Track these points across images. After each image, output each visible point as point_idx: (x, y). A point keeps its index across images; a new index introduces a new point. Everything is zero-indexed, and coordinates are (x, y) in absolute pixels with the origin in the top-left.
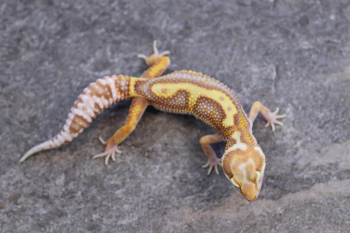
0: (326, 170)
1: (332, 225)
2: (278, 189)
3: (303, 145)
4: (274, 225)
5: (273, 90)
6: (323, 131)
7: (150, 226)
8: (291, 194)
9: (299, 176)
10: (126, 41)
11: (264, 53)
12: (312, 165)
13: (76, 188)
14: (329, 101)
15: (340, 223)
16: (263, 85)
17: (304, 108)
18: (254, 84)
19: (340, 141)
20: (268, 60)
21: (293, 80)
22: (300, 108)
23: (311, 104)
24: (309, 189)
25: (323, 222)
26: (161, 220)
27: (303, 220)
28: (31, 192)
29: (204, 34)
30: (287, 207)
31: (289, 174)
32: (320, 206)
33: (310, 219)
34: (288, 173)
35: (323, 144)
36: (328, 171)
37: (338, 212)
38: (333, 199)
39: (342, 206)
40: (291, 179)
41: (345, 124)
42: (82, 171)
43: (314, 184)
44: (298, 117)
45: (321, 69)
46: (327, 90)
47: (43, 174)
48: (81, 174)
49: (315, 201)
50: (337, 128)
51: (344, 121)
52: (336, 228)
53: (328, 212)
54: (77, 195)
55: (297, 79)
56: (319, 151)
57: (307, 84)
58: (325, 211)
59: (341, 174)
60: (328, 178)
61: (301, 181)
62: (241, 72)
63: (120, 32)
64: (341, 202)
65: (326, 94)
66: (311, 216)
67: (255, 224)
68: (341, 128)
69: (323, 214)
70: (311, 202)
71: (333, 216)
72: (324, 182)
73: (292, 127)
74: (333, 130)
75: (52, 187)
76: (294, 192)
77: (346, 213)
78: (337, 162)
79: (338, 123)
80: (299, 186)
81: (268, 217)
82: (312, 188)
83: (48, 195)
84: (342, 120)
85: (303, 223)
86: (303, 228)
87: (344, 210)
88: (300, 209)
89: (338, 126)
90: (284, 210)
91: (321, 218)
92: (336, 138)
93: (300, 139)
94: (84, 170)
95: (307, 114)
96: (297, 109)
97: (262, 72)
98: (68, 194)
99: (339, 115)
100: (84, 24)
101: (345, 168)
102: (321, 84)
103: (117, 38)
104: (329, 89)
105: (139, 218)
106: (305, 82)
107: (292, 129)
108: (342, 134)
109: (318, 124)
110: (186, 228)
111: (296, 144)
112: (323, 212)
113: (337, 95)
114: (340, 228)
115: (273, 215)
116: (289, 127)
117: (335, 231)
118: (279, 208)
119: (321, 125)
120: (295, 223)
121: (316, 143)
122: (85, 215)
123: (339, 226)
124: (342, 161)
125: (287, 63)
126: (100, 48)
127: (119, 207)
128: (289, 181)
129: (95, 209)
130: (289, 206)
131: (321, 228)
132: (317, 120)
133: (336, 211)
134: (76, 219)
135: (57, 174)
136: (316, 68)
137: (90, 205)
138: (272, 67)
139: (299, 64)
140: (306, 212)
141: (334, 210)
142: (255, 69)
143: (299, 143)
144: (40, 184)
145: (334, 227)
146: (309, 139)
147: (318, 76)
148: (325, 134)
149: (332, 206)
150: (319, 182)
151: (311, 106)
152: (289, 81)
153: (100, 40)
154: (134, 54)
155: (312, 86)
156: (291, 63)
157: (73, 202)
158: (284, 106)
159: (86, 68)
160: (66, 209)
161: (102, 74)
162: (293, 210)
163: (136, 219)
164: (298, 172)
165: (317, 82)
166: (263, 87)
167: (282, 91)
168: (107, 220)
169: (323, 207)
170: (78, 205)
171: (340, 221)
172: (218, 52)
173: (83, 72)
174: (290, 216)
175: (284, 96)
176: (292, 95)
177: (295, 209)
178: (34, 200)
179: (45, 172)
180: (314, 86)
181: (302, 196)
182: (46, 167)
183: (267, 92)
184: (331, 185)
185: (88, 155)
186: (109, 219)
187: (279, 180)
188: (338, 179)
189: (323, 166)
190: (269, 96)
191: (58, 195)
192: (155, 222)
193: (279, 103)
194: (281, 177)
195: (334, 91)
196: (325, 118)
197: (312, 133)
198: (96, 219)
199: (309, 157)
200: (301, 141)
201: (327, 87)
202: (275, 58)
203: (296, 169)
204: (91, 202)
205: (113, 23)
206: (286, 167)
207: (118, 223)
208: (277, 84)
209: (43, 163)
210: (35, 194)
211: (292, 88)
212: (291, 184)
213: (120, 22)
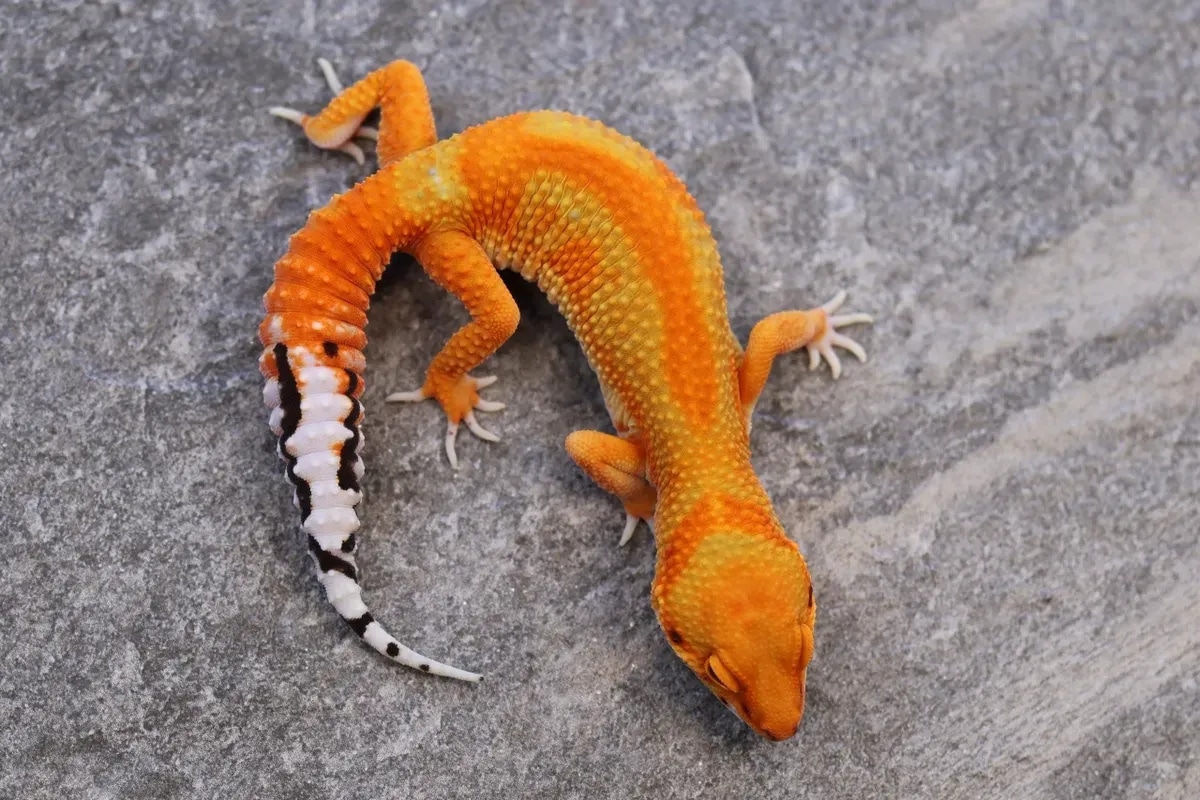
0: (1029, 358)
1: (1109, 540)
2: (887, 469)
3: (922, 299)
4: (918, 600)
5: (762, 140)
6: (973, 229)
7: (493, 734)
8: (937, 475)
9: (945, 408)
10: (196, 114)
11: (686, 20)
12: (977, 357)
13: (189, 679)
14: (960, 120)
15: (1135, 525)
16: (720, 131)
17: (886, 170)
18: (688, 136)
19: (1044, 245)
20: (707, 38)
21: (817, 83)
22: (872, 173)
23: (904, 148)
24: (992, 440)
25: (1076, 541)
26: (525, 700)
27: (1008, 551)
28: (35, 740)
29: (461, 11)
30: (939, 527)
31: (910, 411)
32: (1050, 486)
33: (1030, 544)
34: (905, 405)
35: (991, 275)
36: (1037, 359)
37: (1114, 489)
38: (1083, 451)
39: (1123, 467)
40: (923, 423)
41: (1040, 183)
42: (191, 614)
43: (1005, 416)
44: (874, 206)
45: (900, 20)
46: (942, 85)
47: (57, 666)
48: (192, 624)
49: (1028, 477)
50: (1017, 207)
51: (1034, 175)
52: (1126, 547)
53: (1081, 500)
54: (202, 704)
55: (831, 78)
56: (984, 304)
57: (866, 84)
58: (1070, 501)
59: (1084, 360)
60: (1043, 385)
61: (957, 422)
62: (633, 108)
63: (163, 86)
64: (1114, 455)
65: (941, 98)
66: (1030, 533)
67: (854, 618)
68: (1031, 200)
69: (1068, 511)
70: (1014, 482)
71: (1105, 510)
72: (1034, 404)
73: (865, 245)
74: (1005, 217)
75: (101, 700)
76: (947, 466)
77: (1143, 484)
78: (1056, 321)
79: (1014, 188)
80: (957, 442)
81: (889, 580)
82: (1002, 437)
83: (99, 732)
84: (1026, 172)
85: (1012, 563)
86: (1018, 580)
87: (1131, 476)
88: (985, 517)
89: (1017, 198)
90: (933, 537)
91: (1065, 528)
92: (1024, 239)
93: (907, 279)
94: (197, 606)
95: (903, 189)
96: (865, 179)
97: (701, 86)
98: (168, 708)
99: (1010, 162)
100: (25, 95)
101: (1090, 336)
102: (914, 73)
103: (158, 111)
104: (949, 82)
105: (445, 718)
106: (859, 78)
107: (869, 254)
108: (1041, 222)
109: (949, 212)
110: (620, 704)
111: (897, 299)
112: (1065, 505)
113: (980, 93)
114: (1139, 544)
115: (901, 568)
116: (855, 252)
117: (1125, 559)
118: (915, 537)
119: (960, 211)
120: (985, 570)
121: (965, 275)
122: (254, 766)
123: (1134, 537)
124: (1071, 313)
125: (776, 32)
126: (113, 161)
127: (362, 699)
128: (918, 432)
129: (280, 732)
130: (944, 518)
131: (1078, 562)
132: (943, 197)
133: (1108, 487)
134: (226, 787)
135: (103, 653)
136: (879, 22)
137: (258, 723)
138: (731, 58)
139: (818, 24)
140: (1007, 523)
141: (1101, 488)
142: (675, 83)
143: (908, 294)
144: (57, 702)
145: (1118, 546)
146: (938, 270)
147: (899, 47)
148: (983, 235)
149: (1090, 477)
150: (1020, 408)
151: (905, 155)
152: (803, 91)
153: (102, 133)
154: (236, 149)
155: (888, 86)
156: (791, 27)
157: (195, 732)
158: (817, 182)
159: (86, 246)
160: (178, 763)
161: (149, 250)
162: (962, 530)
163: (438, 723)
164: (937, 391)
165: (898, 67)
166: (725, 138)
167: (791, 131)
168: (335, 760)
169: (1058, 488)
170: (217, 738)
171: (1134, 520)
172: (530, 60)
173: (78, 264)
174: (959, 552)
175: (804, 147)
176: (831, 136)
177: (968, 525)
178: (53, 765)
179: (60, 657)
180: (895, 84)
181: (976, 472)
182: (56, 637)
183: (743, 152)
184: (1062, 405)
185: (191, 548)
186: (343, 753)
187: (882, 439)
188: (1077, 377)
189: (1014, 349)
190: (753, 161)
191: (135, 722)
192: (507, 715)
193: (796, 177)
194: (887, 430)
195: (966, 84)
196: (967, 182)
197: (938, 246)
198: (297, 765)
199: (957, 333)
200: (913, 283)
201: (941, 75)
202: (730, 23)
203: (928, 385)
204: (261, 714)
205: (129, 62)
206: (893, 390)
207: (379, 758)
208: (767, 112)
209: (42, 629)
210: (53, 742)
211: (822, 111)
212: (928, 443)
213: (149, 50)
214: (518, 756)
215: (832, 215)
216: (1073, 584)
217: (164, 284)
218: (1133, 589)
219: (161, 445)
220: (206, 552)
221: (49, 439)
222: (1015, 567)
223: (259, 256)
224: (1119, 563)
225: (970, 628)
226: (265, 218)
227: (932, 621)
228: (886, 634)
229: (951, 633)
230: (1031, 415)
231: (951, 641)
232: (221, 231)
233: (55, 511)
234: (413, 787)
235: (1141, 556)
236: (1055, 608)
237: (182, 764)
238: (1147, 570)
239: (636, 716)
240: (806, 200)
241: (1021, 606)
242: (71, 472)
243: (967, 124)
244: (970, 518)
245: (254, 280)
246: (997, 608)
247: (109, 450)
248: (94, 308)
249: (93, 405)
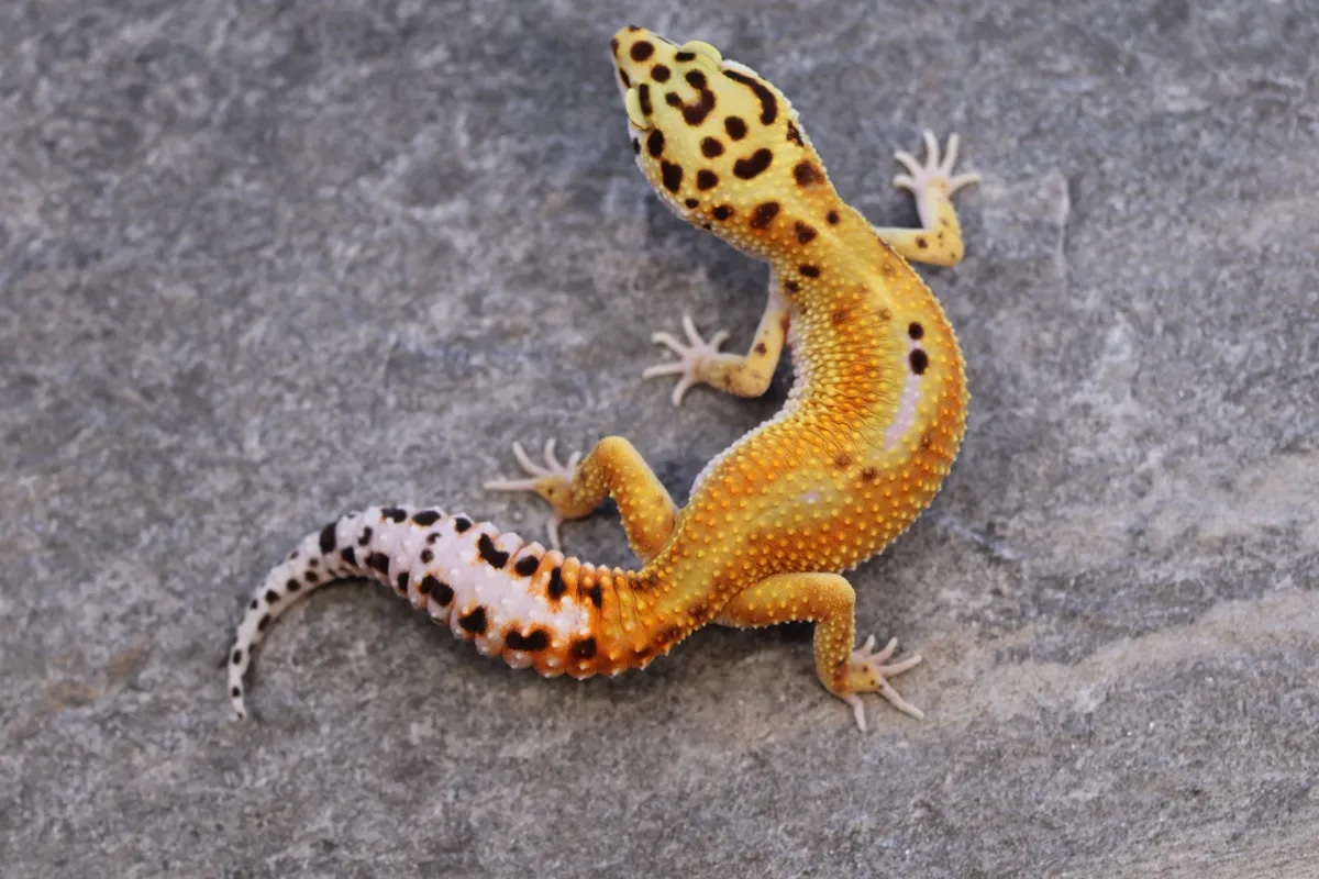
0: (1255, 551)
1: (1277, 752)
2: (1079, 622)
3: (1169, 465)
4: (1068, 756)
5: (1059, 260)
6: (1241, 410)
7: (616, 764)
8: (1127, 640)
9: (1156, 576)
10: (524, 93)
11: (1024, 130)
12: (1204, 536)
13: (348, 628)
14: (1262, 300)
15: (1307, 744)
16: (1021, 248)
17: (1173, 329)
18: (990, 243)
19: (1307, 445)
20: (1039, 153)
21: (1133, 226)
22: (1158, 328)
23: (1198, 312)
24: (1192, 621)
25: (1243, 742)
26: (656, 740)
27: (1172, 733)
28: (188, 643)
29: (809, 64)
30: (1113, 690)
31: (1120, 570)
32: (1235, 682)
33: (1196, 733)
34: (1117, 564)
35: (1244, 460)
36: (1263, 555)
37: (1298, 703)
38: (1280, 657)
40: (1129, 585)
43: (1212, 602)
44: (1149, 360)
45: (1236, 185)
46: (1257, 261)
47: (230, 580)
49: (1216, 666)
50: (1292, 400)
52: (1292, 763)
53: (1262, 705)
54: (351, 654)
55: (1148, 225)
56: (1227, 485)
57: (1181, 240)
58: (1250, 701)
59: (1310, 567)
60: (1260, 582)
61: (1163, 593)
63: (503, 60)
64: (1310, 669)
65: (1251, 274)
66: (1200, 722)
67: (999, 754)
68: (1309, 398)
69: (1245, 712)
70: (1200, 668)
71: (1282, 720)
72: (1246, 597)
73: (1128, 397)
74: (1276, 407)
76: (1139, 634)
78: (1295, 522)
79: (1295, 381)
80: (1157, 613)
81: (1046, 727)
82: (1202, 621)
84: (1312, 369)
85: (1173, 745)
88: (1161, 694)
89: (1295, 391)
90: (1102, 698)
91: (1236, 726)
92: (1288, 434)
93: (1159, 441)
95: (1184, 352)
96: (1150, 333)
97: (1018, 198)
98: (320, 650)
99: (1299, 354)
100: (371, 33)
102: (1233, 242)
103: (490, 82)
104: (1264, 258)
105: (576, 736)
106: (1176, 232)
107: (1129, 405)
108: (1311, 422)
109: (1223, 386)
110: (746, 770)
111: (1143, 458)
112: (1245, 705)
113: (1293, 278)
114: (1306, 764)
115: (1061, 719)
116: (1117, 400)
117: (1287, 774)
118: (1085, 694)
119: (1234, 388)
120: (1144, 746)
121: (1218, 453)
122: (383, 728)
123: (1303, 755)
124: (1312, 520)
125: (1109, 165)
126: (432, 118)
127: (503, 695)
128: (1121, 593)
129: (416, 703)
130: (1120, 683)
131: (1238, 763)
132: (1221, 369)
133: (1291, 699)
134: (348, 739)
136: (1214, 183)
137: (397, 689)
138: (1056, 178)
139: (1153, 168)
140: (1181, 706)
141: (1286, 698)
142: (994, 189)
143: (1155, 456)
145: (1284, 759)
146: (1193, 440)
147: (1226, 211)
148: (1249, 419)
149: (1278, 684)
150: (1231, 597)
151: (1197, 319)
152: (1117, 230)
153: (430, 89)
154: (551, 139)
155: (1202, 246)
156: (1125, 164)
157: (336, 680)
158: (1100, 322)
159: (381, 192)
160: (312, 703)
161: (438, 213)
162: (1133, 700)
163: (567, 737)
164: (1153, 559)
165: (1219, 232)
166: (1024, 255)
167: (1091, 266)
168: (460, 744)
169: (1242, 686)
170: (356, 690)
171: (1308, 738)
172: (859, 128)
173: (368, 207)
174: (1123, 720)
175: (1099, 286)
176: (1130, 281)
177: (1141, 697)
178: (197, 672)
179: (236, 571)
180: (1210, 247)
181: (1166, 647)
182: (238, 553)
183: (1037, 273)
184: (1274, 607)
186: (469, 740)
187: (1084, 589)
188: (1297, 584)
189: (1243, 539)
190: (1046, 285)
191: (285, 654)
192: (634, 749)
193: (1082, 311)
194: (1091, 582)
195: (1281, 265)
196: (1250, 362)
197: (1201, 418)
198: (422, 738)
199: (1192, 506)
200: (1165, 447)
201: (1258, 249)
202: (1066, 144)
203: (1146, 550)
204: (405, 679)
205: (478, 28)
206: (1108, 545)
207: (501, 755)
208: (1074, 241)
209: (227, 541)
210: (202, 650)
211: (1129, 254)
212: (1127, 604)
213: (500, 24)
214: (633, 792)
215: (1106, 358)
216: (1227, 783)
217: (443, 249)
218: (1285, 805)
219: (391, 401)
221: (289, 365)
222: (1174, 751)
223: (539, 246)
224: (1278, 776)
225: (1111, 797)
226: (554, 214)
227: (1075, 779)
228: (1025, 779)
229: (1090, 796)
230: (1239, 608)
231: (1087, 804)
232: (513, 212)
233: (273, 434)
234: (524, 792)
235: (1303, 777)
236: (1201, 802)
237: (316, 707)
238: (1305, 791)
239: (757, 787)
240: (1084, 337)
241: (1169, 791)
242: (299, 402)
243: (1269, 306)
244: (1145, 691)
245: (528, 269)
246: (1142, 786)
247: (343, 390)
248: (371, 253)
249: (340, 344)
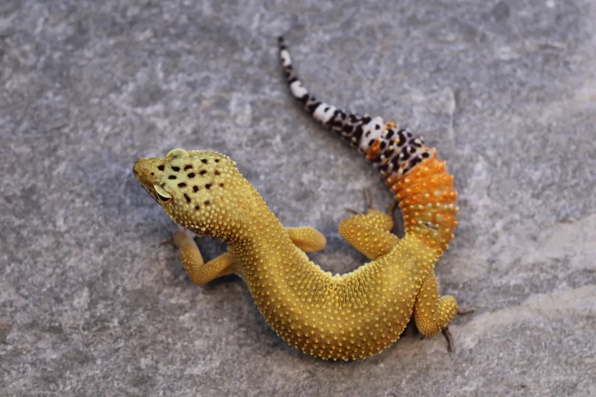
0: (549, 270)
1: (562, 366)
3: (506, 229)
4: (461, 369)
5: (451, 133)
6: (540, 202)
7: (242, 376)
8: (488, 313)
9: (501, 282)
10: (190, 52)
11: (432, 68)
12: (523, 263)
13: (109, 312)
14: (549, 150)
15: (576, 362)
16: (433, 125)
17: (506, 164)
18: (417, 123)
19: (572, 219)
20: (440, 80)
21: (486, 114)
22: (499, 163)
23: (518, 155)
24: (519, 304)
25: (545, 362)
26: (261, 365)
27: (511, 358)
28: (30, 321)
29: (327, 37)
30: (482, 338)
31: (484, 280)
32: (541, 333)
33: (523, 358)
34: (482, 277)
35: (542, 226)
36: (553, 272)
37: (571, 343)
38: (562, 321)
39: (578, 334)
40: (488, 287)
41: (578, 189)
42: (119, 282)
43: (528, 295)
44: (495, 179)
45: (534, 95)
46: (545, 131)
47: (51, 290)
48: (117, 287)
49: (531, 325)
50: (564, 197)
51: (577, 184)
52: (569, 372)
53: (554, 344)
54: (111, 325)
55: (493, 114)
56: (534, 238)
57: (509, 121)
58: (548, 342)
59: (575, 277)
60: (551, 285)
61: (504, 291)
62: (395, 103)
63: (178, 37)
64: (576, 326)
65: (543, 137)
66: (524, 352)
67: (428, 369)
68: (572, 196)
69: (546, 347)
70: (523, 326)
71: (564, 351)
72: (545, 292)
73: (486, 196)
74: (557, 200)
75: (66, 311)
76: (494, 310)
77: (586, 344)
78: (567, 256)
79: (566, 188)
80: (502, 300)
82: (524, 304)
83: (60, 325)
84: (573, 182)
85: (511, 364)
86: (511, 373)
87: (581, 339)
88: (505, 339)
89: (566, 193)
90: (477, 342)
91: (542, 354)
92: (563, 214)
93: (501, 217)
94: (122, 280)
95: (512, 174)
96: (495, 165)
97: (430, 101)
98: (95, 323)
99: (567, 175)
100: (114, 24)
101: (581, 267)
102: (534, 121)
103: (173, 47)
104: (549, 130)
105: (222, 363)
106: (507, 117)
107: (486, 200)
108: (574, 208)
109: (531, 191)
110: (305, 379)
111: (494, 226)
112: (545, 344)
113: (563, 139)
114: (575, 372)
116: (480, 198)
117: (567, 377)
118: (468, 339)
119: (536, 192)
120: (497, 364)
121: (529, 223)
122: (128, 361)
123: (574, 368)
124: (575, 255)
125: (474, 85)
126: (145, 64)
127: (186, 344)
128: (485, 291)
129: (143, 348)
130: (485, 334)
131: (543, 372)
132: (530, 183)
133: (568, 341)
134: (111, 367)
135: (73, 289)
136: (524, 93)
137: (134, 341)
138: (448, 92)
139: (495, 86)
140: (515, 345)
141: (565, 340)
142: (418, 97)
143: (499, 225)
144: (46, 306)
145: (565, 370)
147: (530, 107)
148: (544, 207)
149: (561, 334)
150: (537, 292)
151: (518, 159)
152: (478, 116)
153: (144, 50)
154: (204, 74)
155: (519, 124)
156: (481, 84)
157: (104, 338)
158: (471, 160)
159: (122, 101)
160: (92, 349)
161: (149, 110)
162: (492, 342)
163: (218, 364)
164: (499, 275)
165: (527, 117)
166: (434, 129)
167: (466, 134)
168: (165, 368)
169: (544, 335)
170: (114, 343)
171: (576, 360)
172: (353, 68)
173: (115, 107)
174: (487, 352)
175: (471, 143)
176: (485, 141)
177: (496, 341)
178: (35, 334)
179: (53, 285)
180: (523, 124)
181: (507, 317)
182: (54, 276)
183: (441, 137)
184: (558, 297)
185: (128, 253)
186: (170, 366)
187: (467, 289)
188: (569, 285)
189: (543, 264)
190: (445, 143)
191: (78, 325)
192: (251, 369)
193: (462, 156)
194: (470, 285)
195: (557, 133)
196: (543, 180)
197: (521, 206)
198: (147, 365)
199: (517, 249)
200: (504, 220)
201: (546, 125)
202: (452, 76)
203: (496, 270)
204: (137, 337)
205: (166, 21)
206: (478, 268)
207: (186, 373)
208: (458, 121)
209: (49, 271)
210: (38, 324)
211: (484, 128)
212: (488, 297)
213: (177, 19)
214: (250, 390)
215: (474, 178)
216: (538, 382)
217: (151, 128)
218: (566, 392)
219: (128, 201)
220: (134, 256)
221: (77, 184)
222: (512, 367)
223: (199, 126)
224: (563, 378)
225: (482, 389)
226: (206, 110)
227: (465, 381)
228: (441, 381)
229: (472, 389)
230: (541, 297)
231: (471, 393)
232: (186, 110)
233: (71, 219)
234: (197, 391)
235: (574, 378)
236: (526, 391)
237: (94, 351)
238: (576, 385)
239: (311, 387)
240: (463, 168)
241: (509, 386)
242: (83, 202)
243: (552, 152)
244: (497, 338)
245: (193, 137)
246: (497, 384)
247: (104, 196)
248: (117, 130)
249: (102, 175)
